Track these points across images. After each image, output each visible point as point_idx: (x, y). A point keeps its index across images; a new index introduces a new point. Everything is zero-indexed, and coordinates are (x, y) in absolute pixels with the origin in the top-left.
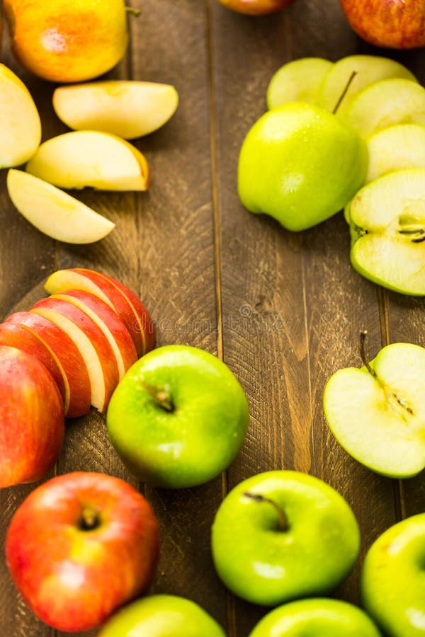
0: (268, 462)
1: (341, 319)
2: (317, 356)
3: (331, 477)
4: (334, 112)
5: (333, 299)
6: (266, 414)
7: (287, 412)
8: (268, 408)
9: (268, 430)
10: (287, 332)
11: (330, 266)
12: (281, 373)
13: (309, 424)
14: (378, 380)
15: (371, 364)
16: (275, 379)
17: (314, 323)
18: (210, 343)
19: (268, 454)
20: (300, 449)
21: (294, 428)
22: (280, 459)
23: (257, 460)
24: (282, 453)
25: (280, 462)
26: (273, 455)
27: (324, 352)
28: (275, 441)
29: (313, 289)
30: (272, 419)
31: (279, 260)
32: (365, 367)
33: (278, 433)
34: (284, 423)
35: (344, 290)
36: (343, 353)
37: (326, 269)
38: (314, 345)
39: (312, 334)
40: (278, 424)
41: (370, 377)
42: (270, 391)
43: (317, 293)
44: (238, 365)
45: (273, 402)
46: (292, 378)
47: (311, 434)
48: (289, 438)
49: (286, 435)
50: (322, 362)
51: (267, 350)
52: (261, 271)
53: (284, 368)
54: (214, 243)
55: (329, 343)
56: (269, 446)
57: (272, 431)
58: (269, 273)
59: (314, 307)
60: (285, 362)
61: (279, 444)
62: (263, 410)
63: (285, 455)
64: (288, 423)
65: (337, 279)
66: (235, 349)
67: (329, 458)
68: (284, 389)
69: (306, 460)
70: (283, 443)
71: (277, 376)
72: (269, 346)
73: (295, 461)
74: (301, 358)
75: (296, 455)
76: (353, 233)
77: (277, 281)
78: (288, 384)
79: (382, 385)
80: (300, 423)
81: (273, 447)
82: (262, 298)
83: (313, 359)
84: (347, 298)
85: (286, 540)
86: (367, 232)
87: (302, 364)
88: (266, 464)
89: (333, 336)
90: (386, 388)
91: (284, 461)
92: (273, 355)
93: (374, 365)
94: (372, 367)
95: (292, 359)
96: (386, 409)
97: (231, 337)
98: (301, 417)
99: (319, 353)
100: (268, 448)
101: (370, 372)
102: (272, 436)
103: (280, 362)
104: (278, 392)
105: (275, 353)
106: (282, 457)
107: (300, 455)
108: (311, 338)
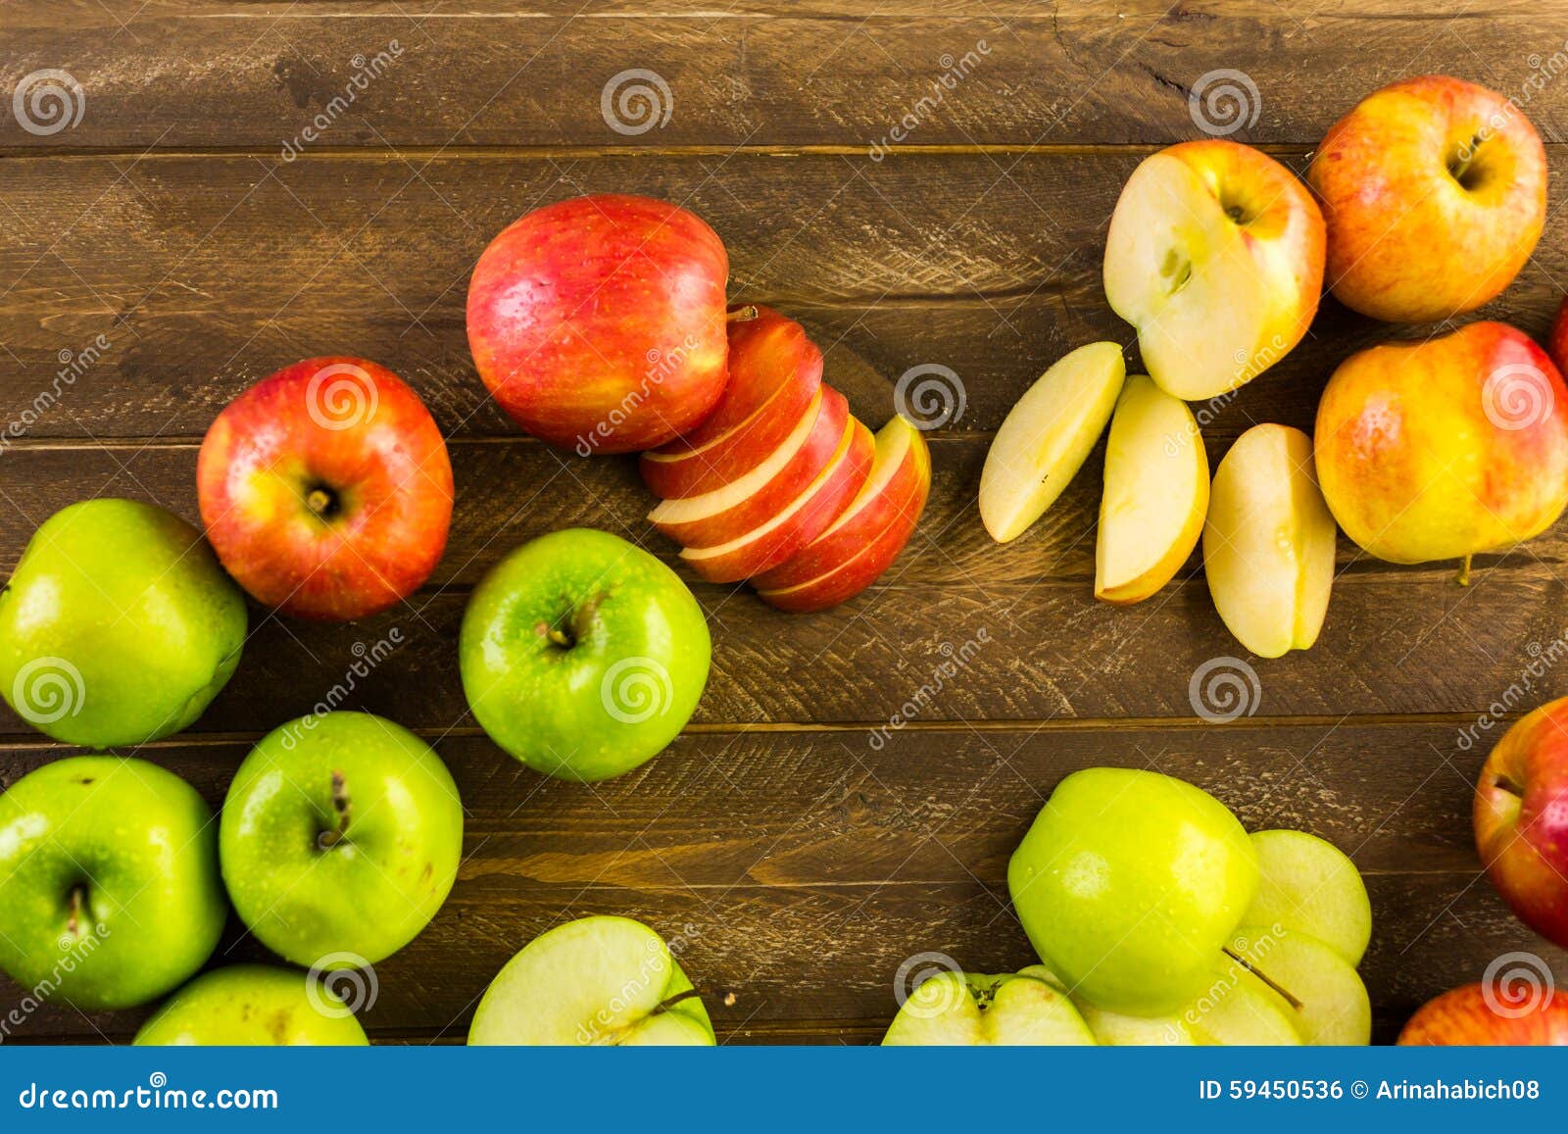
0: (553, 808)
1: (828, 948)
2: (756, 900)
3: (521, 918)
4: (1225, 950)
5: (871, 934)
6: (646, 808)
10: (807, 848)
12: (725, 836)
13: (626, 883)
14: (644, 1019)
16: (714, 824)
17: (821, 899)
18: (791, 710)
19: (569, 808)
20: (576, 864)
22: (558, 828)
23: (558, 788)
24: (569, 833)
25: (553, 829)
26: (568, 816)
27: (764, 914)
28: (593, 821)
29: (892, 898)
30: (636, 817)
31: (953, 838)
33: (608, 828)
34: (627, 837)
35: (889, 955)
38: (778, 897)
39: (802, 893)
40: (626, 826)
41: (653, 1000)
42: (689, 815)
43: (884, 907)
44: (741, 759)
46: (714, 853)
47: (604, 884)
48: (600, 847)
49: (602, 841)
50: (745, 910)
51: (769, 812)
52: (930, 806)
53: (734, 841)
54: (991, 720)
55: (783, 925)
56: (582, 811)
57: (611, 816)
58: (926, 819)
59: (854, 899)
60: (746, 843)
61: (589, 828)
62: (653, 801)
63: (566, 838)
64: (623, 843)
65: (910, 945)
66: (775, 754)
67: (554, 912)
68: (696, 839)
70: (588, 834)
71: (721, 828)
72: (779, 814)
73: (552, 854)
74: (752, 871)
75: (566, 856)
76: (984, 981)
77: (908, 834)
78: (703, 847)
80: (626, 866)
81: (582, 816)
82: (876, 804)
83: (753, 893)
86: (982, 1007)
87: (740, 872)
88: (550, 804)
89: (796, 932)
91: (552, 836)
92: (760, 822)
94: (684, 1003)
95: (752, 855)
98: (637, 868)
99: (764, 906)
100: (580, 808)
101: (664, 1003)
102: (604, 817)
103: (746, 834)
104: (688, 828)
105: (764, 827)
106: (563, 833)
107: (566, 864)
108: (791, 892)
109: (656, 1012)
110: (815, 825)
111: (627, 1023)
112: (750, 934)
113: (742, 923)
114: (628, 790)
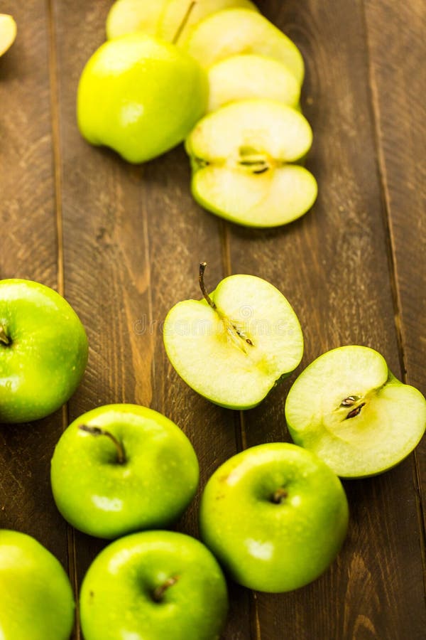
0: (109, 395)
1: (182, 253)
2: (158, 288)
3: (172, 410)
5: (174, 231)
6: (107, 347)
7: (128, 346)
8: (109, 341)
9: (108, 363)
10: (128, 264)
11: (171, 198)
12: (122, 306)
13: (150, 357)
14: (218, 312)
15: (211, 296)
16: (116, 312)
17: (155, 256)
18: (50, 275)
19: (108, 387)
20: (141, 382)
21: (134, 361)
22: (121, 392)
23: (98, 393)
24: (123, 387)
25: (121, 395)
26: (114, 388)
27: (165, 285)
28: (116, 375)
29: (154, 221)
30: (112, 353)
31: (120, 192)
32: (204, 299)
33: (119, 366)
34: (125, 356)
35: (186, 222)
36: (184, 285)
37: (167, 201)
38: (155, 278)
39: (153, 266)
40: (119, 357)
41: (209, 308)
42: (111, 324)
43: (158, 225)
44: (78, 299)
45: (114, 335)
46: (133, 311)
47: (152, 368)
48: (130, 372)
49: (127, 369)
50: (163, 294)
51: (108, 284)
52: (102, 204)
53: (126, 302)
54: (53, 175)
55: (170, 275)
56: (110, 380)
57: (113, 365)
58: (110, 206)
59: (155, 240)
60: (126, 295)
61: (120, 377)
62: (104, 343)
63: (127, 389)
64: (129, 356)
65: (178, 211)
66: (74, 282)
67: (170, 391)
68: (125, 322)
69: (146, 393)
70: (124, 377)
71: (118, 308)
72: (110, 279)
73: (136, 394)
74: (142, 290)
75: (137, 388)
76: (194, 165)
77: (118, 214)
78: (129, 317)
79: (221, 317)
80: (141, 356)
81: (114, 380)
82: (103, 231)
83: (154, 291)
84: (188, 231)
85: (124, 473)
86: (208, 164)
87: (143, 297)
88: (107, 398)
89: (175, 268)
90: (226, 320)
91: (125, 395)
92: (113, 288)
93: (214, 297)
94: (211, 299)
95: (133, 292)
96: (226, 340)
97: (70, 270)
98: (142, 350)
99: (160, 285)
100: (109, 382)
101: (209, 303)
102: (113, 369)
103: (121, 296)
104: (118, 325)
105: (116, 286)
106: (123, 390)
107: (141, 388)
108: (152, 273)
109: (214, 307)
110: (115, 260)
112: (177, 290)
113: (170, 295)
114: (98, 357)
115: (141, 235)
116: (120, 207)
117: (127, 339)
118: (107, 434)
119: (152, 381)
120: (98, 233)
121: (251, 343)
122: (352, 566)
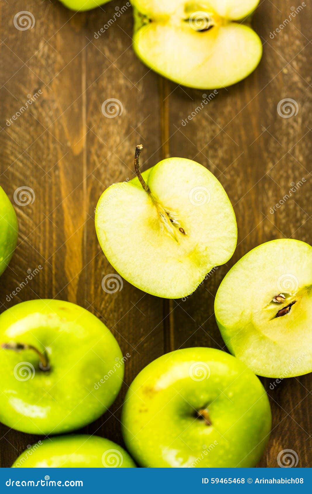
2: (93, 150)
5: (113, 88)
6: (40, 212)
7: (60, 211)
8: (42, 206)
9: (40, 228)
10: (64, 122)
11: (112, 50)
12: (56, 168)
13: (82, 224)
14: (151, 197)
16: (50, 174)
17: (93, 114)
19: (39, 254)
20: (71, 251)
21: (66, 229)
22: (51, 261)
24: (54, 255)
25: (52, 264)
27: (101, 146)
28: (47, 242)
29: (93, 75)
30: (44, 218)
31: (60, 41)
32: (137, 178)
33: (51, 233)
34: (57, 223)
35: (125, 78)
36: (120, 148)
37: (107, 53)
38: (91, 139)
39: (89, 125)
40: (51, 223)
41: (143, 193)
42: (44, 188)
43: (97, 79)
45: (47, 199)
46: (66, 174)
48: (61, 238)
49: (58, 236)
50: (98, 156)
51: (43, 143)
52: (41, 54)
53: (60, 163)
55: (107, 136)
56: (41, 248)
57: (45, 231)
58: (48, 57)
59: (94, 97)
60: (61, 157)
61: (51, 244)
63: (57, 258)
64: (60, 223)
65: (119, 66)
67: (100, 262)
68: (58, 185)
70: (54, 244)
71: (51, 169)
72: (44, 137)
73: (66, 265)
74: (77, 151)
75: (67, 257)
76: (137, 21)
77: (57, 66)
78: (63, 180)
79: (155, 202)
80: (73, 223)
81: (44, 248)
82: (40, 84)
83: (89, 153)
84: (127, 88)
85: (46, 382)
86: (150, 21)
87: (78, 159)
89: (111, 128)
90: (160, 206)
91: (56, 265)
92: (48, 148)
93: (148, 177)
94: (145, 180)
95: (67, 151)
96: (158, 228)
98: (74, 217)
99: (96, 146)
100: (39, 250)
101: (144, 187)
102: (45, 236)
103: (56, 156)
104: (51, 188)
105: (52, 146)
106: (54, 259)
107: (71, 258)
108: (88, 130)
109: (149, 191)
110: (51, 118)
111: (155, 207)
112: (112, 154)
113: (105, 157)
114: (29, 222)
115: (79, 91)
116: (59, 58)
117: (59, 203)
118: (31, 347)
119: (83, 251)
120: (35, 86)
121: (184, 233)
122: (271, 453)
